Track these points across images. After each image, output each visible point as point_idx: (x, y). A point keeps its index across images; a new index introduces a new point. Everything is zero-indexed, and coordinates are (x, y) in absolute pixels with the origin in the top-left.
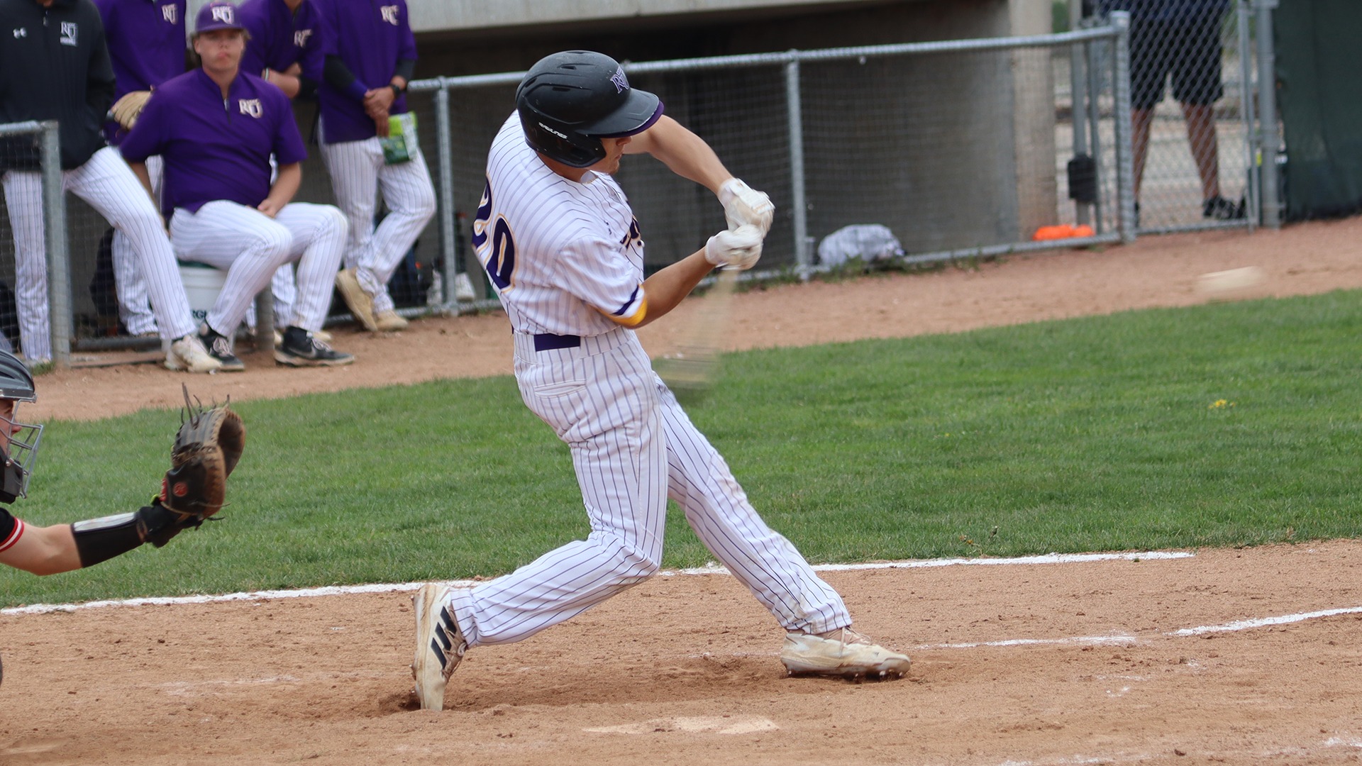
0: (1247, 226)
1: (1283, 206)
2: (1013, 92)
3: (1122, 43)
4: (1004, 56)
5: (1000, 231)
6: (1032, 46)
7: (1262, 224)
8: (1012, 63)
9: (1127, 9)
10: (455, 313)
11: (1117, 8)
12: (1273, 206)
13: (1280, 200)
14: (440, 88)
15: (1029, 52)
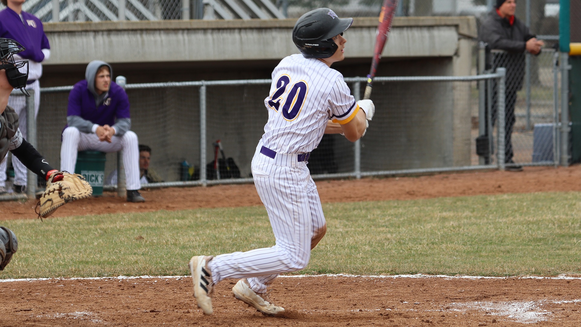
0: (553, 165)
1: (570, 157)
2: (453, 100)
3: (502, 81)
4: (450, 84)
5: (445, 161)
6: (463, 81)
7: (561, 164)
8: (453, 88)
9: (506, 67)
10: (205, 185)
11: (501, 66)
12: (566, 157)
13: (569, 154)
14: (202, 85)
15: (461, 83)
